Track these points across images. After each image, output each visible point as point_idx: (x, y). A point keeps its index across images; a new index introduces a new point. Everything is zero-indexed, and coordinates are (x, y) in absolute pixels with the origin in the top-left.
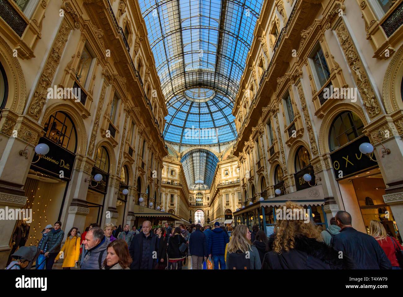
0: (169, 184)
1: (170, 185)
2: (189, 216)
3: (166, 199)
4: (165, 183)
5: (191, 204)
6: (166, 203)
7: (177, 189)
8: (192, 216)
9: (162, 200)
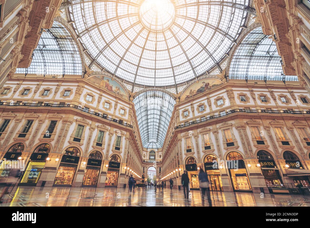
0: (116, 122)
1: (117, 124)
2: (142, 172)
3: (110, 140)
4: (111, 120)
5: (144, 161)
6: (109, 145)
7: (126, 130)
8: (145, 172)
9: (104, 141)
